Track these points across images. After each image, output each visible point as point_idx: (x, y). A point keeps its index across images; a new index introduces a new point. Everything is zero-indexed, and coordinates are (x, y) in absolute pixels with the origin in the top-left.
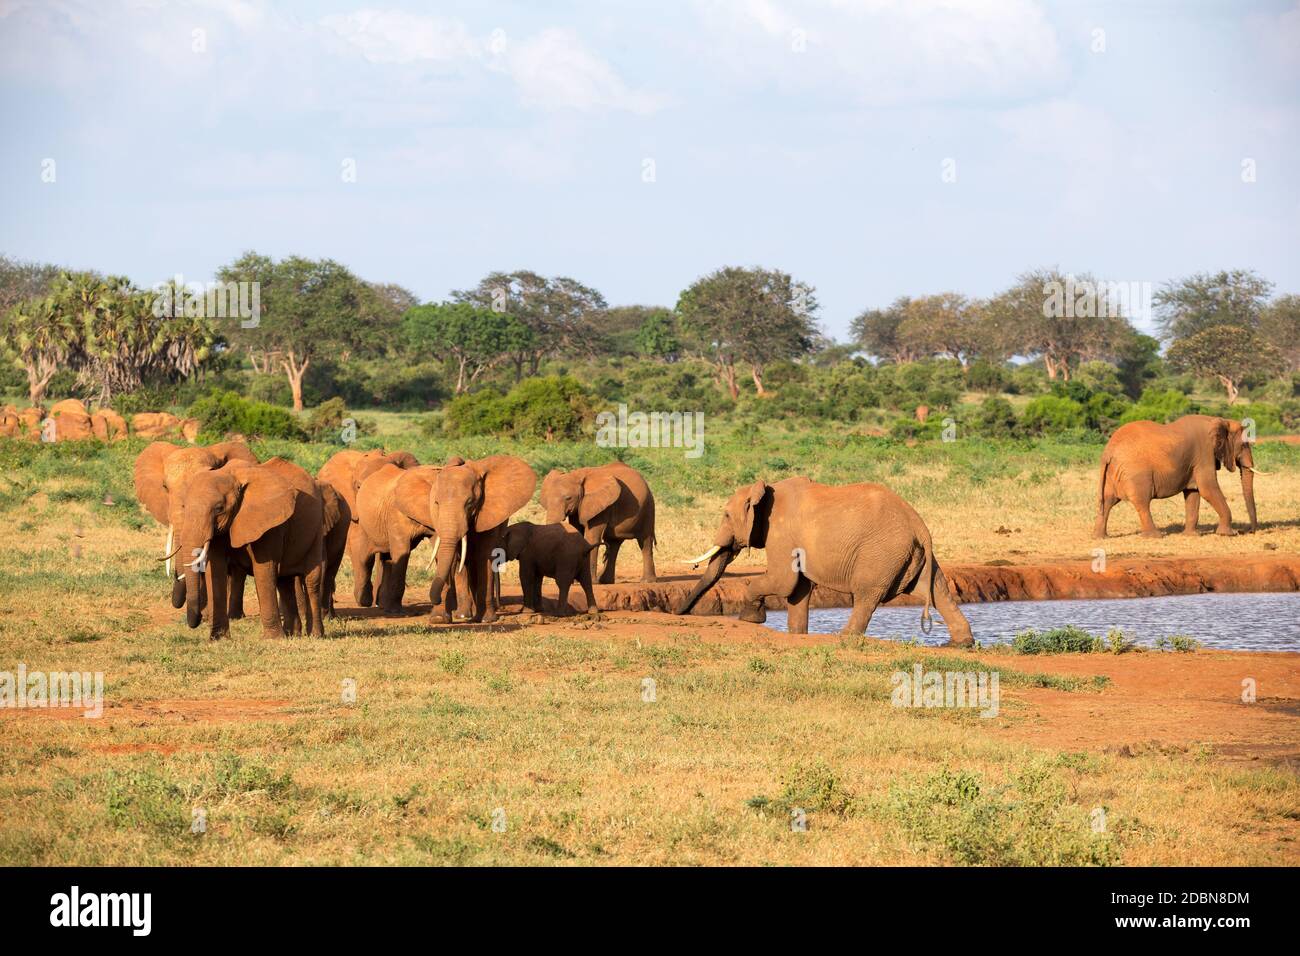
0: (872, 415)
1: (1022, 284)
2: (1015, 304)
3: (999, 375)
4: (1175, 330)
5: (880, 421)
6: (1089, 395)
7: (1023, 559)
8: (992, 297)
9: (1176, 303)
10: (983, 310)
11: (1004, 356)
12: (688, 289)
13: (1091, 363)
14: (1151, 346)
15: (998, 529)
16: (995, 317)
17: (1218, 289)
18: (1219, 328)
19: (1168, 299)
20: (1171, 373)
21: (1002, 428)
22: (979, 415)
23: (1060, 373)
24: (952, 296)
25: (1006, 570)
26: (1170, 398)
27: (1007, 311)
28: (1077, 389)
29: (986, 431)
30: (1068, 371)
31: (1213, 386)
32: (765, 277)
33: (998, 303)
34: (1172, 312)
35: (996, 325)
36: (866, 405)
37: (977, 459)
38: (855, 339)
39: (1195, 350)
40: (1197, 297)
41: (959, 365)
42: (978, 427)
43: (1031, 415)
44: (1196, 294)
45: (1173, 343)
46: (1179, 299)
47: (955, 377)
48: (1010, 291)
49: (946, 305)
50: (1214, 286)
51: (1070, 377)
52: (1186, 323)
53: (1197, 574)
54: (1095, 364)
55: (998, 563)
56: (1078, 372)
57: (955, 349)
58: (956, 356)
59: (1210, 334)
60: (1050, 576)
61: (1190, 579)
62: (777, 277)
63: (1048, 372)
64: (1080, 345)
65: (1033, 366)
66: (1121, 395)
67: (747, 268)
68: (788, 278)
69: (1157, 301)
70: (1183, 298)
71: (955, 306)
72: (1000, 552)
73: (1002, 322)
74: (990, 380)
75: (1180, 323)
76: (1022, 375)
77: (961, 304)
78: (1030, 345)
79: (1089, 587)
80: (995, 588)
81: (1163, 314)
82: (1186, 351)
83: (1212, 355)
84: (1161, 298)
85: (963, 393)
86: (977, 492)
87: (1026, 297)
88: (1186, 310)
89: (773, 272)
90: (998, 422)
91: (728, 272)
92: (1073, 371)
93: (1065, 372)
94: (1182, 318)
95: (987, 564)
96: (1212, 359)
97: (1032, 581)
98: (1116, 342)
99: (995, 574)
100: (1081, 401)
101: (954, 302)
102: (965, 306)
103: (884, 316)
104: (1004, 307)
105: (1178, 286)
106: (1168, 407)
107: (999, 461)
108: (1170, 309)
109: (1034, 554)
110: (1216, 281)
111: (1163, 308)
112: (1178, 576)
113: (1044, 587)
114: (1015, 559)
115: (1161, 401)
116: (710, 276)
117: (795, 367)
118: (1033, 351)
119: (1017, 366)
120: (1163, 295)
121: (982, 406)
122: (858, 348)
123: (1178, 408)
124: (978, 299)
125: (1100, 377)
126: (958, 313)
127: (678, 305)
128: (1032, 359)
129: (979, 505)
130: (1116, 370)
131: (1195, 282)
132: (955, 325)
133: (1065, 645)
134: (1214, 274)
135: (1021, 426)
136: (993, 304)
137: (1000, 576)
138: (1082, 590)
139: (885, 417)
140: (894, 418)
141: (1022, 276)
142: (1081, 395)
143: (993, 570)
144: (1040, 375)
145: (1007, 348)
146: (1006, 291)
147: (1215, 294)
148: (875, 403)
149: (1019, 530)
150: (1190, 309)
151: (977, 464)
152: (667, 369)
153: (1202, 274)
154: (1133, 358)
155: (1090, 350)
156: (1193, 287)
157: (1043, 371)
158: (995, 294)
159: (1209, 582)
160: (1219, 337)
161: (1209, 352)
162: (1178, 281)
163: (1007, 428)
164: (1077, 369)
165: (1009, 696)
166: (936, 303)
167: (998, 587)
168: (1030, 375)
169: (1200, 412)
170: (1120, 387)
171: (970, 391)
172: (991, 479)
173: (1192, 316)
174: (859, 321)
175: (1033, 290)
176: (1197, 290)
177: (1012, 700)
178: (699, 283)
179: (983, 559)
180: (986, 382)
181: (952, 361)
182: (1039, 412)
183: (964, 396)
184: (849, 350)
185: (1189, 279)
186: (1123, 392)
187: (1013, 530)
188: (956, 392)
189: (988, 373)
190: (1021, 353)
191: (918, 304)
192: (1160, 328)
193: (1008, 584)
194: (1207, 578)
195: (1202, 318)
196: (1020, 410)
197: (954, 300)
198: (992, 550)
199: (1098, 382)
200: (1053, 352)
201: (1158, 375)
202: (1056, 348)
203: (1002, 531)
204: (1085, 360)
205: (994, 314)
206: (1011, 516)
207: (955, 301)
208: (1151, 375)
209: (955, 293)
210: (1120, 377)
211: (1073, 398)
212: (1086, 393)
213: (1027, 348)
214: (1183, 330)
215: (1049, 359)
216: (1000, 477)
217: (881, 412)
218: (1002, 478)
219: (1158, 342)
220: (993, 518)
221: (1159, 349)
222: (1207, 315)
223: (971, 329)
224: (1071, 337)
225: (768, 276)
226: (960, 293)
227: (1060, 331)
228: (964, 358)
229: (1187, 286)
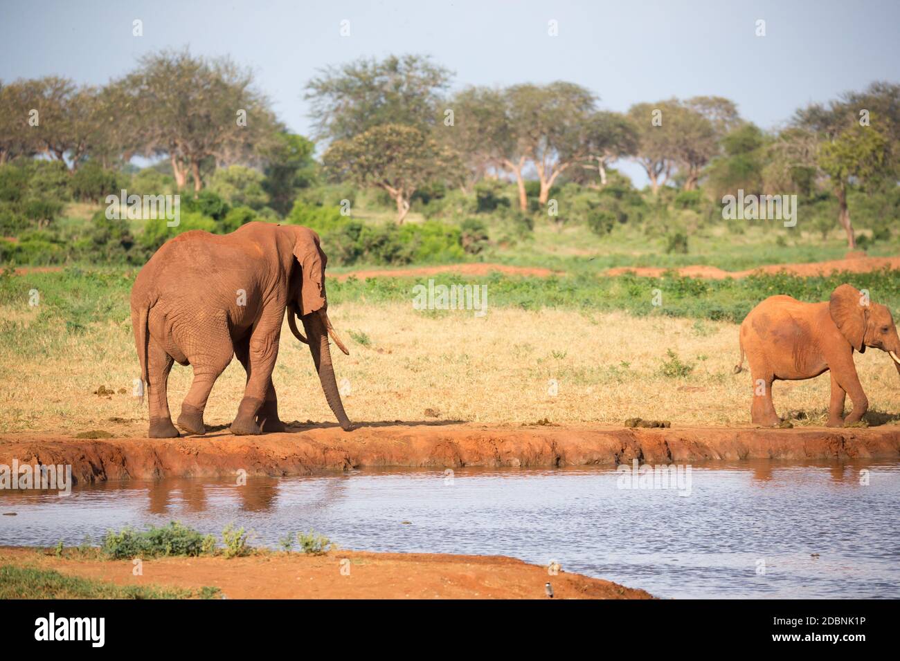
1: (143, 67)
3: (114, 182)
4: (333, 128)
6: (225, 211)
7: (126, 430)
8: (105, 83)
9: (335, 95)
10: (95, 99)
11: (121, 157)
13: (231, 168)
14: (303, 148)
15: (97, 389)
16: (108, 109)
17: (385, 78)
18: (387, 128)
19: (325, 89)
20: (329, 182)
21: (116, 250)
22: (87, 233)
23: (191, 180)
24: (57, 81)
25: (104, 444)
26: (325, 215)
27: (125, 101)
28: (211, 203)
29: (96, 254)
30: (201, 178)
31: (379, 199)
33: (113, 90)
34: (330, 106)
35: (111, 119)
37: (77, 296)
39: (358, 155)
40: (360, 87)
41: (64, 168)
42: (85, 248)
43: (152, 234)
44: (359, 83)
45: (331, 145)
46: (338, 90)
47: (57, 184)
48: (129, 77)
49: (48, 93)
50: (381, 74)
51: (204, 185)
52: (348, 119)
53: (341, 449)
54: (235, 168)
55: (93, 435)
56: (214, 178)
57: (59, 147)
58: (60, 157)
59: (376, 135)
60: (159, 451)
61: (332, 454)
63: (175, 179)
64: (215, 146)
65: (157, 169)
66: (266, 209)
69: (312, 91)
70: (344, 88)
71: (60, 93)
72: (97, 420)
73: (118, 114)
74: (103, 187)
75: (340, 120)
76: (143, 181)
77: (68, 92)
78: (153, 144)
79: (207, 464)
80: (90, 466)
81: (319, 108)
82: (347, 155)
83: (377, 160)
84: (317, 87)
85: (70, 205)
86: (74, 340)
87: (148, 84)
88: (348, 103)
90: (110, 243)
92: (207, 178)
93: (197, 179)
94: (342, 114)
95: (80, 436)
96: (377, 166)
97: (135, 457)
98: (262, 143)
99: (90, 448)
100: (216, 217)
101: (57, 90)
102: (72, 94)
104: (122, 96)
105: (337, 73)
106: (323, 225)
107: (104, 300)
108: (328, 101)
109: (140, 422)
110: (383, 68)
111: (319, 100)
112: (318, 451)
113: (151, 463)
114: (117, 429)
115: (315, 217)
118: (158, 151)
119: (138, 169)
120: (320, 84)
121: (92, 221)
123: (335, 227)
124: (89, 86)
125: (240, 185)
126: (62, 103)
128: (156, 161)
129: (75, 358)
130: (261, 177)
131: (359, 68)
132: (58, 118)
133: (168, 548)
134: (381, 58)
135: (140, 247)
136: (108, 92)
137: (95, 451)
138: (198, 469)
141: (144, 57)
142: (216, 209)
143: (88, 444)
144: (166, 182)
145: (124, 147)
146: (124, 77)
147: (383, 84)
149: (123, 391)
150: (352, 102)
151: (77, 304)
153: (367, 59)
154: (281, 163)
155: (227, 153)
156: (356, 75)
157: (170, 177)
158: (111, 79)
159: (356, 458)
160: (387, 139)
161: (375, 157)
162: (337, 67)
163: (122, 249)
164: (212, 175)
167: (93, 466)
168: (153, 182)
170: (264, 198)
171: (77, 201)
172: (92, 324)
173: (354, 111)
175: (157, 75)
176: (361, 79)
179: (75, 430)
180: (99, 190)
181: (55, 163)
183: (70, 208)
185: (351, 64)
186: (269, 205)
187: (116, 391)
188: (59, 203)
189: (100, 179)
190: (142, 153)
192: (314, 126)
193: (107, 461)
194: (354, 453)
195: (366, 114)
196: (140, 226)
197: (59, 85)
198: (88, 417)
199: (237, 192)
200: (181, 154)
201: (313, 185)
202: (185, 148)
203: (102, 392)
204: (222, 163)
205: (108, 105)
206: (114, 372)
207: (60, 87)
208: (303, 184)
209: (60, 77)
210: (265, 186)
211: (205, 213)
212: (221, 206)
213: (149, 148)
214: (344, 128)
215: (177, 162)
216: (104, 320)
218: (106, 323)
219: (312, 144)
220: (91, 375)
221: (314, 152)
222: (372, 110)
223: (78, 123)
224: (204, 136)
226: (67, 78)
227: (191, 128)
228: (71, 158)
229: (349, 74)
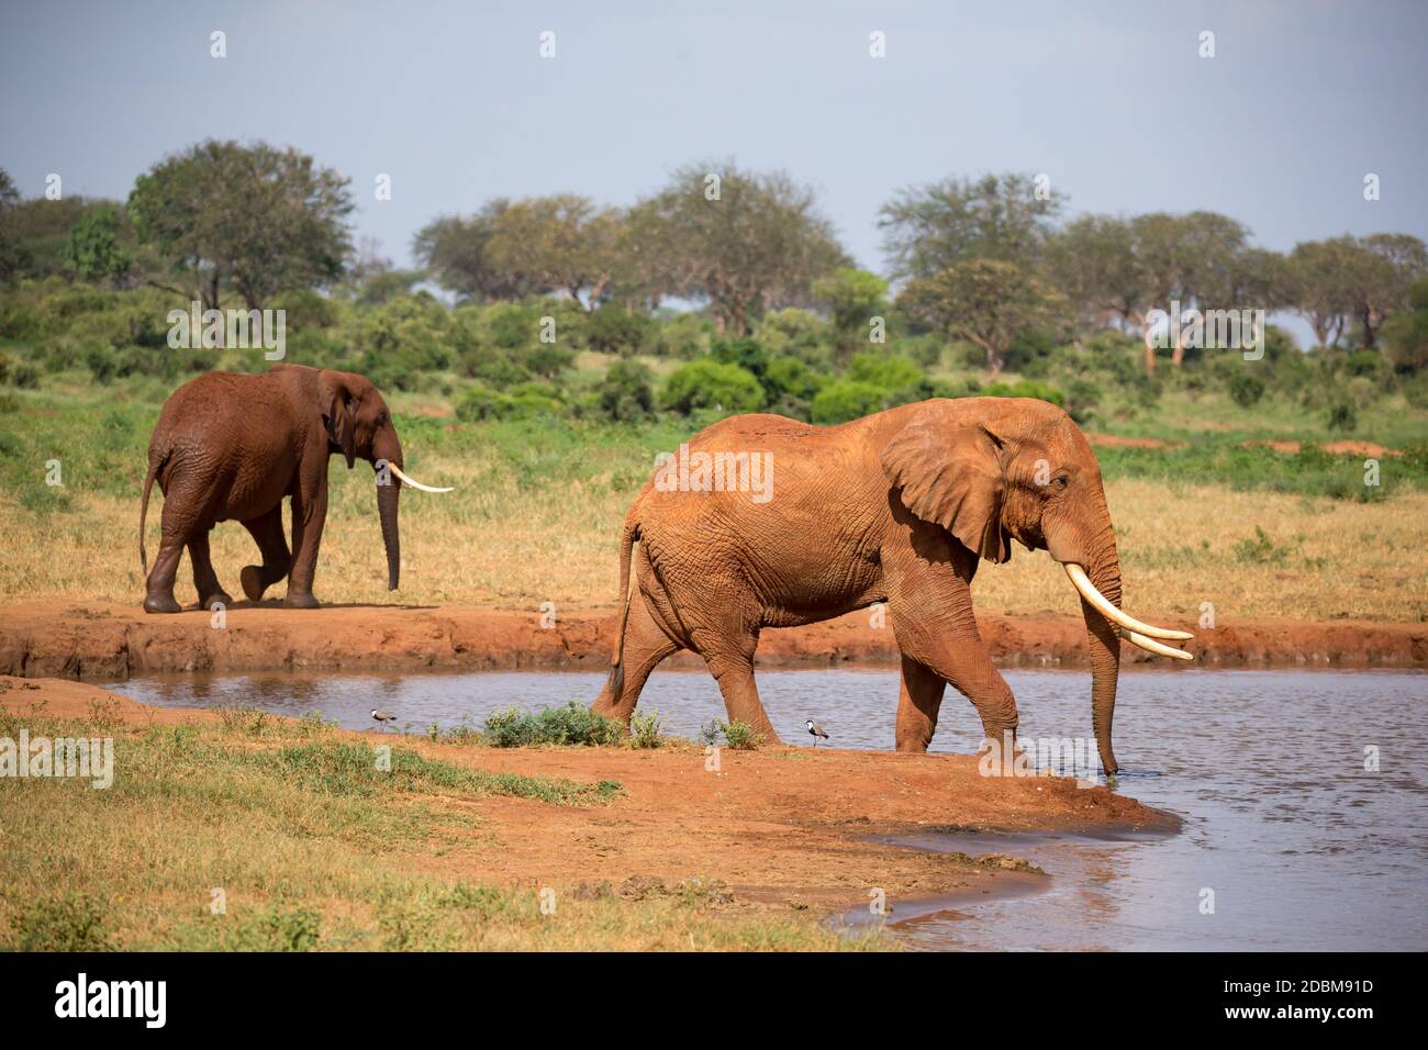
0: (433, 382)
1: (677, 184)
2: (665, 215)
4: (912, 263)
5: (447, 391)
8: (632, 202)
9: (916, 223)
10: (618, 223)
11: (651, 297)
12: (149, 174)
13: (784, 311)
14: (873, 288)
16: (634, 235)
17: (981, 202)
18: (978, 263)
19: (903, 214)
21: (630, 409)
22: (598, 388)
24: (572, 199)
26: (894, 371)
27: (654, 226)
28: (749, 352)
29: (605, 413)
30: (746, 324)
31: (968, 355)
32: (271, 159)
33: (640, 212)
34: (910, 237)
35: (636, 248)
36: (425, 367)
38: (421, 261)
39: (939, 297)
40: (949, 214)
41: (578, 308)
42: (593, 406)
43: (677, 390)
44: (948, 209)
45: (907, 284)
46: (921, 216)
49: (561, 215)
50: (976, 198)
51: (746, 331)
52: (931, 253)
54: (789, 314)
56: (764, 325)
57: (574, 284)
58: (575, 296)
59: (961, 272)
62: (291, 160)
63: (717, 325)
64: (763, 284)
65: (697, 314)
67: (245, 143)
68: (307, 162)
69: (887, 217)
70: (927, 215)
71: (576, 215)
73: (645, 243)
74: (625, 335)
75: (921, 253)
76: (679, 328)
77: (585, 213)
78: (689, 280)
81: (897, 239)
82: (926, 297)
83: (963, 305)
84: (893, 212)
85: (581, 354)
87: (682, 205)
88: (932, 233)
89: (285, 151)
90: (624, 399)
91: (214, 149)
92: (754, 323)
93: (741, 325)
94: (924, 246)
96: (964, 312)
100: (754, 370)
101: (573, 210)
102: (590, 216)
103: (466, 227)
104: (650, 219)
105: (920, 195)
106: (890, 384)
108: (908, 231)
110: (978, 190)
111: (896, 229)
115: (881, 374)
116: (185, 155)
117: (319, 303)
118: (692, 289)
119: (673, 314)
120: (897, 209)
121: (605, 375)
122: (420, 277)
123: (904, 386)
124: (611, 206)
125: (794, 334)
126: (579, 226)
127: (132, 197)
128: (697, 305)
131: (947, 190)
132: (574, 246)
133: (564, 733)
134: (976, 178)
136: (634, 215)
139: (455, 388)
140: (466, 387)
142: (755, 360)
144: (705, 328)
145: (654, 284)
146: (654, 196)
147: (977, 210)
148: (442, 364)
150: (937, 232)
152: (116, 300)
153: (958, 178)
154: (846, 306)
155: (778, 292)
156: (944, 198)
157: (709, 323)
159: (849, 649)
160: (976, 278)
161: (961, 300)
162: (920, 188)
163: (638, 408)
164: (760, 320)
165: (455, 807)
166: (547, 209)
168: (690, 329)
169: (934, 394)
171: (591, 350)
173: (939, 244)
174: (426, 235)
175: (691, 194)
176: (949, 203)
177: (459, 813)
178: (166, 164)
180: (618, 338)
181: (566, 302)
182: (687, 387)
183: (581, 358)
184: (406, 281)
185: (938, 185)
188: (569, 351)
189: (622, 323)
191: (518, 211)
192: (888, 261)
195: (955, 246)
196: (662, 381)
197: (575, 205)
199: (790, 343)
200: (720, 292)
204: (773, 307)
205: (633, 231)
207: (576, 207)
209: (576, 194)
211: (743, 365)
212: (762, 357)
213: (683, 285)
214: (925, 264)
217: (448, 377)
219: (883, 283)
221: (888, 293)
222: (962, 243)
223: (599, 253)
224: (751, 270)
225: (276, 156)
226: (584, 196)
227: (735, 261)
228: (587, 298)
229: (934, 197)
